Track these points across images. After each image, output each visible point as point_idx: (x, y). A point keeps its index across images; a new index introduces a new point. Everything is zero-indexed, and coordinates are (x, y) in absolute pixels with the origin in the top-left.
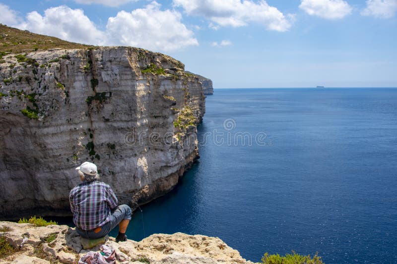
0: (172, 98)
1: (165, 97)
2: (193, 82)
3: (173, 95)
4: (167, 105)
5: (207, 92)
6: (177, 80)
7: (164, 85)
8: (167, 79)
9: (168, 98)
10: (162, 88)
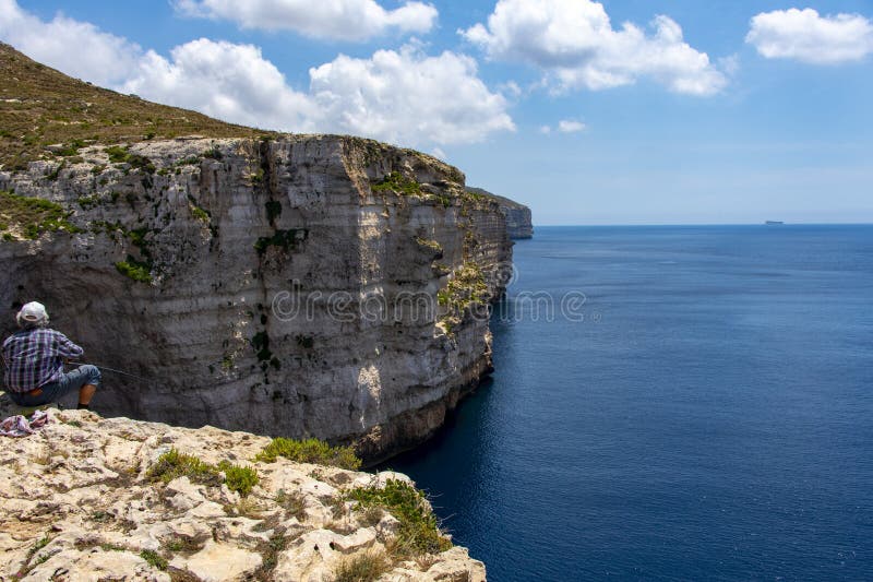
0: (435, 245)
1: (421, 243)
2: (487, 212)
3: (438, 237)
4: (425, 258)
5: (519, 233)
6: (446, 206)
7: (419, 217)
8: (425, 203)
9: (427, 243)
10: (414, 224)
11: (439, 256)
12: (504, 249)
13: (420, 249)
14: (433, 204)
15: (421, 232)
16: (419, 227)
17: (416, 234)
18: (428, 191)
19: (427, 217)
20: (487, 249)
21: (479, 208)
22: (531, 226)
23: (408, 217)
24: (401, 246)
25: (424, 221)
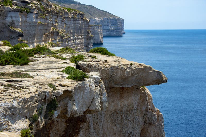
11: (22, 35)
12: (87, 39)
13: (12, 32)
14: (20, 11)
15: (12, 24)
16: (11, 21)
17: (9, 24)
18: (16, 5)
19: (15, 17)
20: (76, 39)
21: (70, 16)
22: (122, 29)
23: (6, 17)
24: (2, 29)
25: (14, 19)
